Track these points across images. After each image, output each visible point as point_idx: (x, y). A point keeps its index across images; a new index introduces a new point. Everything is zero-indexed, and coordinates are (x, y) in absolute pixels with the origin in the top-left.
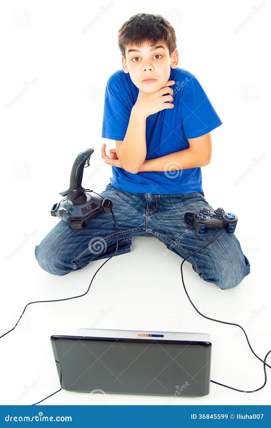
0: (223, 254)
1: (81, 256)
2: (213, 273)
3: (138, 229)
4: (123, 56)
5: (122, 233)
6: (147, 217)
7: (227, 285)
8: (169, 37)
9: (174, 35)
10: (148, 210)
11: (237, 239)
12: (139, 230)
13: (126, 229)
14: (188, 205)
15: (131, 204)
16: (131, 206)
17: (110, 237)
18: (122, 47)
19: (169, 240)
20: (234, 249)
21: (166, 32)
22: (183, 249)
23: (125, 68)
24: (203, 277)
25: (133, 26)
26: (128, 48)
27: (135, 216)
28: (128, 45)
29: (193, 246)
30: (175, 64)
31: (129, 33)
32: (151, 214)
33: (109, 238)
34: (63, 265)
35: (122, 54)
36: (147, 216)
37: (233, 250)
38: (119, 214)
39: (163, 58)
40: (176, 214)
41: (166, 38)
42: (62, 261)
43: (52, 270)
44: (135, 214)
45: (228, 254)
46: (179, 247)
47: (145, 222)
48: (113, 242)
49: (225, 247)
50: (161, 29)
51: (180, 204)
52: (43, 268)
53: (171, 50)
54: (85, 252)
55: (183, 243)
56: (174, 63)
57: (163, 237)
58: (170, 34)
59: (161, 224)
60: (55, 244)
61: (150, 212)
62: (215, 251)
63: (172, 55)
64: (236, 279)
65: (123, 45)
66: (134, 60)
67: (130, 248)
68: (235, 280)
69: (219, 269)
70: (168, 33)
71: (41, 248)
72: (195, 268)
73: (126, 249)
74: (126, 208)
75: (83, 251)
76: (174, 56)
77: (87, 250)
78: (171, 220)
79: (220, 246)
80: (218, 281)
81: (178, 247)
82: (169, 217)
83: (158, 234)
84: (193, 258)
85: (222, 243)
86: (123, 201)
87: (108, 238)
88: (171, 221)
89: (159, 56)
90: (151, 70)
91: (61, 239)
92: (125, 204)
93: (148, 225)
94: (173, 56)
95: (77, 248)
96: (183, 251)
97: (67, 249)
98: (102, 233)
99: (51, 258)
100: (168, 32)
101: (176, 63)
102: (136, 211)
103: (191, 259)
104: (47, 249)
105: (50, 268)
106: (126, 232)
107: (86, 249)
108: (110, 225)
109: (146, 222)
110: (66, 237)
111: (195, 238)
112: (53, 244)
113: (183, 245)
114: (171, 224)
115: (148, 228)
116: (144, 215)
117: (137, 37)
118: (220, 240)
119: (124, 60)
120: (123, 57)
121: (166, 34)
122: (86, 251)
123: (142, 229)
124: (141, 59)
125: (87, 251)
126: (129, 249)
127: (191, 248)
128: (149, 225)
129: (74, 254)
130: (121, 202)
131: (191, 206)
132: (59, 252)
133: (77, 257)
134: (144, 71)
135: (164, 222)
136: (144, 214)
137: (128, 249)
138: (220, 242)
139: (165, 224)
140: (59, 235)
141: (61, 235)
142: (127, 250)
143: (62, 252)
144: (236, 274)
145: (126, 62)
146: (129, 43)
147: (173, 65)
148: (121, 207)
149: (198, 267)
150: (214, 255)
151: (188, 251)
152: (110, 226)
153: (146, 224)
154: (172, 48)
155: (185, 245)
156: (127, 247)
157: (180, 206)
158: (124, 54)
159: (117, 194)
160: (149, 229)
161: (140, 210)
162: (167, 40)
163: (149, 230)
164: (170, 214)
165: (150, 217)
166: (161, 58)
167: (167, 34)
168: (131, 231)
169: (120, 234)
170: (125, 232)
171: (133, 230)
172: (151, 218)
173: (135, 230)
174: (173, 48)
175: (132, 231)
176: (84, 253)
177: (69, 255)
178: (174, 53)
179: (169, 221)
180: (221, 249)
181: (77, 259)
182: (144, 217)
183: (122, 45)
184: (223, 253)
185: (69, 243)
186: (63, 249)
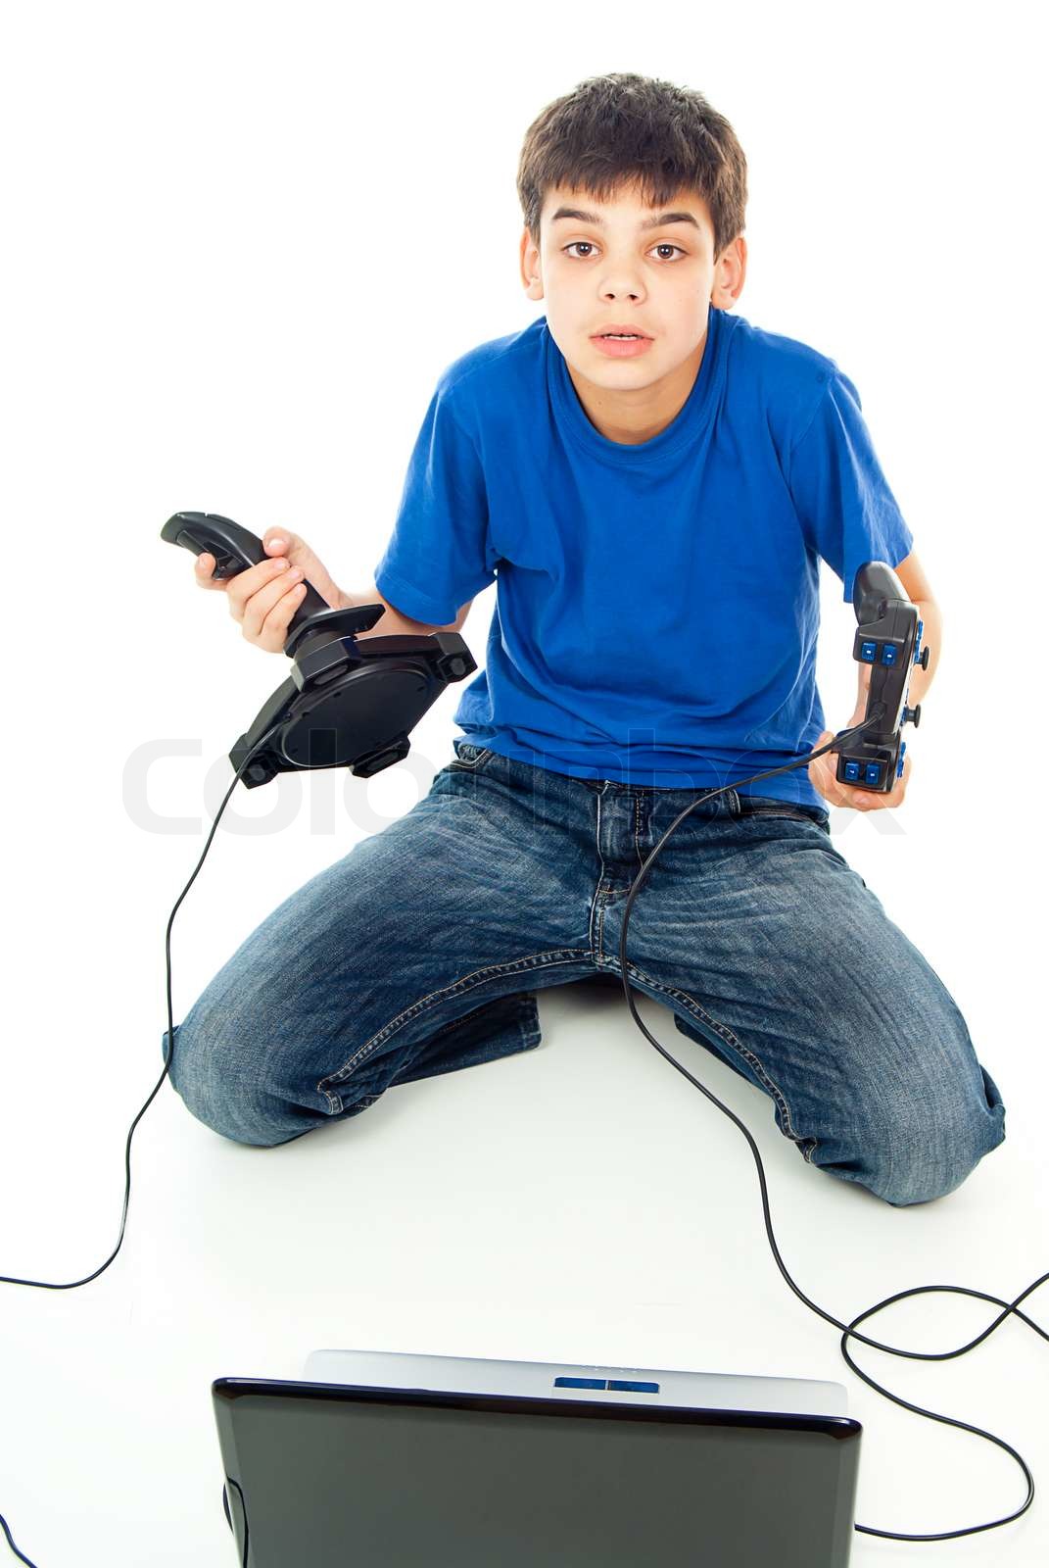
0: (898, 1063)
1: (355, 1063)
2: (856, 1142)
3: (564, 954)
4: (531, 231)
5: (507, 969)
6: (599, 910)
7: (908, 1190)
8: (725, 179)
9: (742, 178)
10: (606, 884)
11: (953, 1003)
12: (570, 958)
13: (521, 955)
14: (765, 866)
15: (535, 853)
16: (536, 860)
17: (463, 985)
18: (531, 195)
19: (685, 1001)
20: (939, 1045)
21: (716, 159)
22: (738, 1042)
23: (528, 278)
24: (813, 1155)
25: (586, 113)
26: (554, 201)
27: (551, 905)
28: (558, 186)
29: (777, 1029)
30: (729, 291)
31: (567, 139)
32: (617, 896)
33: (459, 988)
34: (284, 1101)
35: (527, 224)
36: (599, 903)
37: (936, 1049)
38: (491, 891)
39: (688, 258)
40: (715, 898)
41: (709, 182)
42: (280, 1083)
43: (240, 1123)
44: (552, 894)
45: (918, 1066)
46: (725, 1034)
47: (593, 928)
48: (472, 1004)
49: (905, 1038)
50: (697, 144)
51: (732, 862)
52: (206, 1116)
53: (724, 235)
54: (370, 1047)
55: (740, 1017)
56: (725, 288)
57: (662, 988)
58: (727, 170)
59: (657, 937)
60: (253, 1016)
61: (611, 890)
62: (863, 1051)
63: (724, 256)
64: (949, 1165)
65: (539, 184)
66: (573, 251)
67: (538, 1033)
68: (941, 1169)
69: (877, 1126)
70: (722, 163)
71: (195, 1037)
72: (786, 1120)
73: (525, 1036)
74: (518, 869)
75: (363, 1043)
76: (728, 258)
77: (378, 1039)
78: (694, 921)
79: (885, 1032)
80: (877, 1174)
81: (721, 1030)
82: (686, 908)
83: (643, 979)
84: (776, 1078)
85: (893, 1019)
86: (503, 840)
87: (454, 989)
88: (695, 925)
89: (675, 250)
90: (633, 297)
91: (273, 993)
92: (513, 852)
93: (603, 942)
94: (725, 261)
95: (337, 1033)
96: (739, 1047)
97: (302, 1036)
98: (431, 967)
99: (239, 1072)
100: (724, 159)
101: (733, 287)
102: (555, 884)
103: (768, 1083)
104: (220, 1038)
105: (235, 1116)
106: (521, 964)
107: (373, 1034)
108: (459, 937)
109: (597, 928)
110: (292, 987)
111: (789, 998)
112: (245, 1017)
113: (737, 1023)
114: (692, 940)
115: (604, 954)
116: (587, 900)
117: (600, 160)
118: (885, 1008)
119: (531, 248)
120: (529, 234)
121: (715, 164)
122: (376, 1043)
123: (582, 954)
124: (601, 250)
125: (378, 1044)
126: (534, 1034)
127: (769, 1036)
128: (608, 939)
129: (329, 1056)
130: (498, 843)
131: (776, 870)
132: (270, 1049)
133: (340, 1067)
134: (608, 299)
135: (665, 930)
136: (590, 899)
137: (531, 1034)
138: (887, 1017)
139: (671, 937)
140: (263, 979)
141: (272, 981)
142: (527, 1040)
143: (283, 1049)
144: (946, 1146)
145: (536, 255)
146: (563, 181)
147: (721, 294)
148: (500, 865)
149: (794, 1115)
150: (859, 1066)
151: (758, 1051)
152: (461, 940)
153: (597, 938)
154: (726, 226)
155: (746, 1025)
156: (525, 1027)
157: (734, 867)
158: (534, 225)
159: (482, 811)
160: (608, 956)
161: (571, 882)
162: (716, 189)
163: (607, 960)
164: (692, 898)
165: (611, 911)
166: (682, 258)
167: (717, 165)
168: (539, 960)
169: (499, 973)
170: (517, 966)
171: (547, 958)
172: (617, 911)
173: (554, 960)
174: (729, 226)
175: (544, 960)
176: (365, 1052)
177: (312, 1056)
178: (730, 248)
179: (684, 926)
180: (888, 1046)
181: (341, 1076)
182: (589, 909)
183: (533, 187)
184: (899, 1060)
185: (308, 1012)
186: (283, 1036)
